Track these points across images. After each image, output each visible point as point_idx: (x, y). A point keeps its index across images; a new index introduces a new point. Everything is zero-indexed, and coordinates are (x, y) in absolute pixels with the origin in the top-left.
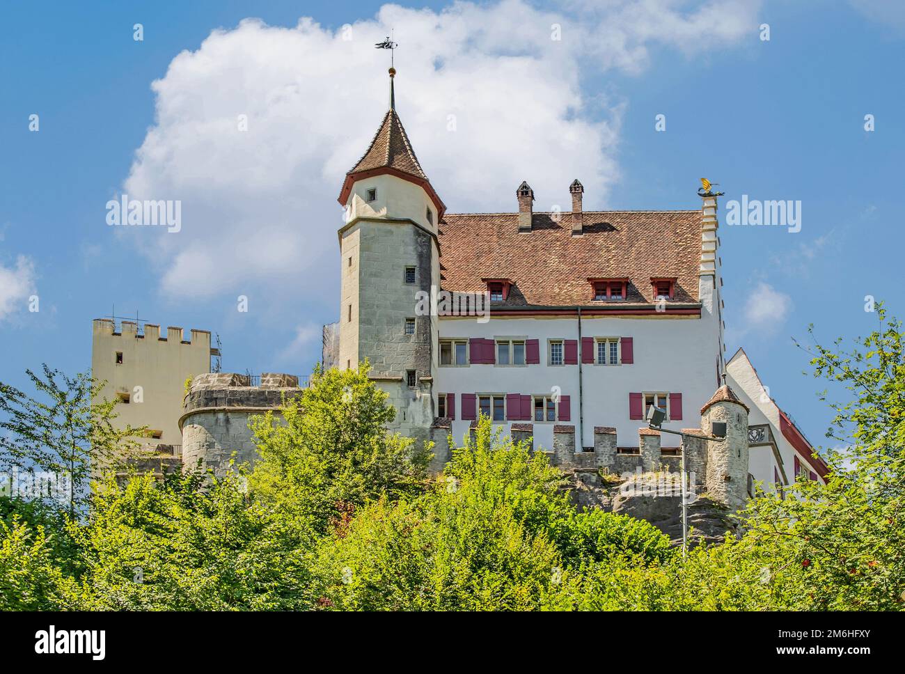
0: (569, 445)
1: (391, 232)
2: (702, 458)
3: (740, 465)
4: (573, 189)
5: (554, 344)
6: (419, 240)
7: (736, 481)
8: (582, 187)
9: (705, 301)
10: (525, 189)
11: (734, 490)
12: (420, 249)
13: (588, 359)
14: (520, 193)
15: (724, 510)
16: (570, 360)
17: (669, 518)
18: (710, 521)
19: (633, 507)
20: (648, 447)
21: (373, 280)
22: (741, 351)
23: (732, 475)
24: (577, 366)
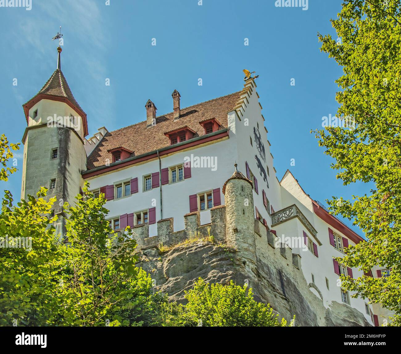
0: (141, 235)
1: (45, 132)
2: (223, 222)
3: (245, 220)
4: (174, 95)
5: (147, 178)
6: (60, 132)
7: (242, 231)
8: (178, 93)
9: (231, 127)
10: (149, 104)
11: (241, 237)
12: (60, 137)
13: (165, 181)
14: (147, 107)
15: (235, 253)
16: (155, 185)
17: (198, 267)
18: (223, 262)
19: (174, 265)
20: (189, 224)
21: (34, 162)
22: (288, 172)
23: (239, 228)
24: (159, 188)
